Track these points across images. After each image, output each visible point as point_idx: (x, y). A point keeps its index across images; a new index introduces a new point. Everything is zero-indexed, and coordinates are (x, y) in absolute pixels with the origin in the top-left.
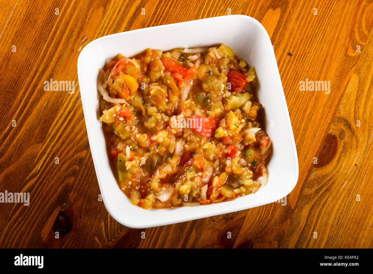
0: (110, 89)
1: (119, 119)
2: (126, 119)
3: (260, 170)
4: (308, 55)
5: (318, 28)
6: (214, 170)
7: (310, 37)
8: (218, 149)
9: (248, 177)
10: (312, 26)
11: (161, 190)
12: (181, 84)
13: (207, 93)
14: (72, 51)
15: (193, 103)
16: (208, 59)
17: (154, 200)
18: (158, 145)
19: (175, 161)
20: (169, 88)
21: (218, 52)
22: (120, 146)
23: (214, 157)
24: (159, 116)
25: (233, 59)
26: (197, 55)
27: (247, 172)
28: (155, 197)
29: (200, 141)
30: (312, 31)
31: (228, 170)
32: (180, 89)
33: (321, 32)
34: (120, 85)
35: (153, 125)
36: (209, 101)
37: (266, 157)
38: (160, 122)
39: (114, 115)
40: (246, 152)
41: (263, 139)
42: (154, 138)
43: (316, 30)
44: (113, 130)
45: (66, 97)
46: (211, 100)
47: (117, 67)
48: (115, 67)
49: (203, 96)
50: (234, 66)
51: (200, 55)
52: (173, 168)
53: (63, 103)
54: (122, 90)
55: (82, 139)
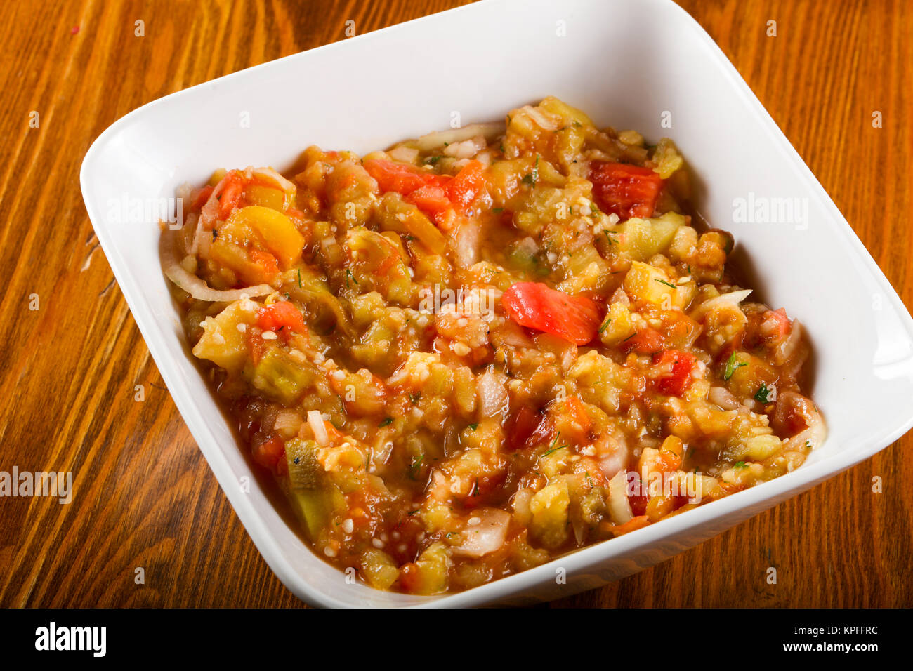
0: (211, 266)
1: (260, 336)
2: (284, 333)
3: (790, 408)
4: (825, 155)
5: (828, 87)
6: (632, 440)
7: (813, 109)
8: (627, 371)
9: (755, 430)
10: (808, 84)
11: (465, 527)
12: (444, 217)
13: (539, 238)
14: (62, 273)
15: (500, 269)
16: (515, 140)
17: (449, 563)
18: (417, 393)
19: (487, 437)
20: (408, 237)
21: (542, 113)
22: (284, 422)
23: (621, 398)
24: (396, 315)
25: (595, 132)
26: (475, 143)
27: (749, 418)
28: (449, 552)
29: (559, 359)
30: (815, 96)
31: (681, 423)
32: (444, 232)
33: (843, 94)
34: (241, 245)
35: (383, 345)
36: (551, 257)
37: (796, 371)
38: (405, 332)
39: (243, 327)
40: (724, 367)
41: (768, 318)
42: (398, 377)
43: (823, 90)
44: (249, 384)
45: (69, 398)
46: (557, 253)
47: (219, 197)
48: (212, 200)
49: (528, 248)
50: (603, 151)
51: (483, 141)
52: (486, 456)
53: (61, 419)
54: (250, 258)
55: (151, 508)
